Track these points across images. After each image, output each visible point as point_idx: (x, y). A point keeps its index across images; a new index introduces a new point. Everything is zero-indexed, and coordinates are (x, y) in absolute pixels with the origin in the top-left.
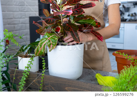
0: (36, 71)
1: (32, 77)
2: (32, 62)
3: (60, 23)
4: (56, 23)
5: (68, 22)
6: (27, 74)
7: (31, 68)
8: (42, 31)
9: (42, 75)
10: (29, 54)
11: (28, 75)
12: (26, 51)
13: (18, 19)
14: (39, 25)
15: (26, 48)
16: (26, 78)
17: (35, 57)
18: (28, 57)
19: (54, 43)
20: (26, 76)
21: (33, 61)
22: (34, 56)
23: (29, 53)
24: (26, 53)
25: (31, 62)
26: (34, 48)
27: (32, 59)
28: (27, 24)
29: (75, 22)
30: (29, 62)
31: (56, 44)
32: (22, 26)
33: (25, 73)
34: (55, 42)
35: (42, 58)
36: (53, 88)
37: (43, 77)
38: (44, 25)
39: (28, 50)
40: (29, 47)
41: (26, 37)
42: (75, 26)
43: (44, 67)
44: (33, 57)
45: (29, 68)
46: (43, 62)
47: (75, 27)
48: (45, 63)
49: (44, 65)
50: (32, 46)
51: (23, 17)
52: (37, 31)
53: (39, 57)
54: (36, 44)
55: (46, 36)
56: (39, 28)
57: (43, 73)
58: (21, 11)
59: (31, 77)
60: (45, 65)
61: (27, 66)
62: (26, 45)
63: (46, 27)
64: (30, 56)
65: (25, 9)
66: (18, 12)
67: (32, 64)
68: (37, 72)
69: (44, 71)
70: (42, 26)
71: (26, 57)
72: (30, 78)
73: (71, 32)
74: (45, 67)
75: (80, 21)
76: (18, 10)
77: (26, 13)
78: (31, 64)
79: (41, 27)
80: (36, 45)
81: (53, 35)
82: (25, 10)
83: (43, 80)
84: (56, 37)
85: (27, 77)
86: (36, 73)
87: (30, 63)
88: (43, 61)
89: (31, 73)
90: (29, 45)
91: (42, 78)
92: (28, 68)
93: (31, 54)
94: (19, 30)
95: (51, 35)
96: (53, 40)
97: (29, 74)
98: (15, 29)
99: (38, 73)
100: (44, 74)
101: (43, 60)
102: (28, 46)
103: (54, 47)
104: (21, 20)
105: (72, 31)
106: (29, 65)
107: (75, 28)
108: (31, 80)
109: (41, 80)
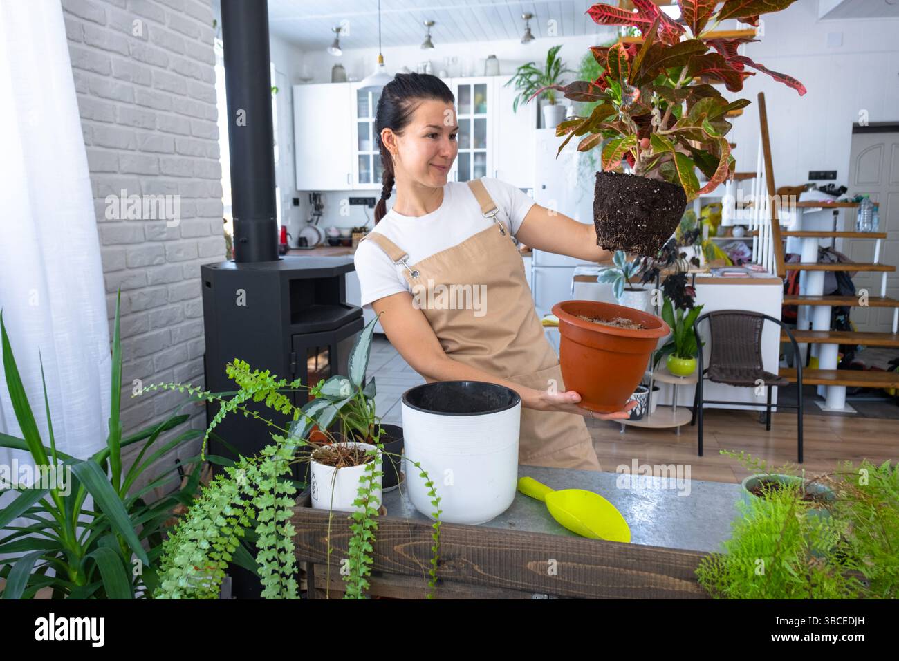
1: (389, 536)
6: (370, 528)
11: (373, 531)
13: (142, 270)
16: (371, 543)
18: (355, 461)
20: (368, 534)
25: (371, 479)
27: (372, 468)
30: (364, 479)
32: (156, 291)
33: (361, 522)
36: (476, 567)
51: (157, 261)
58: (151, 241)
59: (384, 537)
61: (358, 495)
64: (363, 458)
65: (162, 233)
66: (140, 243)
76: (142, 239)
77: (168, 244)
82: (164, 236)
85: (372, 537)
87: (367, 484)
91: (434, 537)
92: (365, 502)
94: (146, 309)
97: (376, 528)
98: (133, 309)
104: (151, 272)
106: (367, 492)
108: (382, 547)
109: (431, 545)
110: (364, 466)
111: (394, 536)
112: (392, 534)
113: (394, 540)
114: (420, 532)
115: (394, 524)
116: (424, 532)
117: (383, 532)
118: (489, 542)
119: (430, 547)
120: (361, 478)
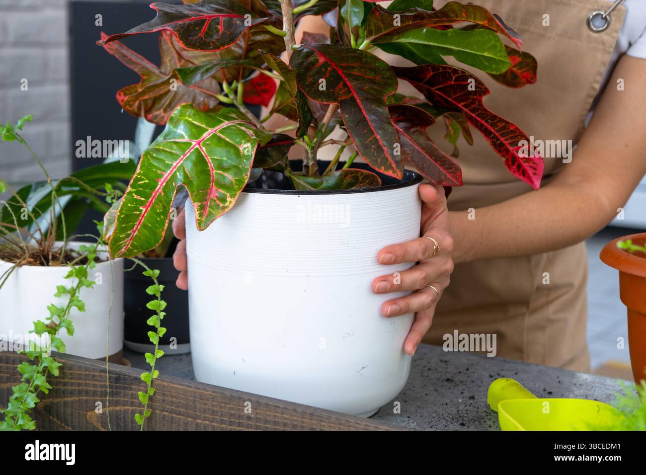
0: (107, 353)
1: (80, 393)
2: (82, 294)
3: (276, 45)
4: (249, 49)
5: (329, 42)
6: (46, 372)
7: (70, 331)
8: (156, 100)
9: (144, 376)
10: (59, 244)
11: (50, 378)
12: (45, 222)
14: (138, 62)
15: (44, 205)
16: (41, 395)
17: (97, 260)
18: (55, 258)
19: (229, 177)
20: (40, 381)
21: (89, 285)
22: (91, 257)
23: (59, 238)
24: (45, 236)
25: (73, 292)
26: (98, 202)
27: (82, 274)
28: (55, 45)
29: (375, 43)
30: (62, 291)
31: (240, 181)
33: (35, 361)
34: (238, 170)
35: (148, 272)
37: (151, 392)
38: (170, 62)
39: (59, 219)
40: (64, 200)
41: (48, 136)
42: (371, 69)
43: (154, 329)
44: (84, 261)
45: (62, 332)
46: (154, 297)
47: (371, 75)
48: (163, 304)
49: (154, 312)
50: (83, 190)
52: (121, 98)
53: (128, 263)
54: (111, 180)
55: (181, 130)
56: (136, 78)
57: (148, 368)
59: (72, 393)
60: (162, 314)
61: (44, 317)
62: (42, 184)
63: (184, 74)
64: (67, 258)
67: (81, 308)
68: (113, 359)
69: (160, 354)
70: (158, 62)
71: (42, 258)
72: (65, 393)
73: (347, 104)
74: (162, 331)
75: (403, 40)
78: (74, 310)
79: (149, 73)
80: (108, 187)
81: (225, 124)
83: (147, 413)
84: (244, 135)
85: (45, 387)
86: (107, 366)
87: (64, 301)
88: (150, 290)
89: (70, 362)
90: (64, 183)
91: (142, 397)
92: (52, 329)
93: (75, 246)
95: (213, 123)
96: (221, 154)
97: (56, 373)
99: (118, 368)
100: (156, 374)
101: (149, 282)
102: (59, 192)
103: (231, 201)
104: (16, 21)
105: (353, 99)
106: (62, 312)
107: (372, 81)
108: (69, 411)
109: (133, 413)
110: (67, 269)
111: (87, 393)
112: (84, 388)
113: (86, 401)
114: (124, 388)
115: (86, 370)
116: (131, 389)
117: (72, 384)
118: (231, 415)
119: (133, 416)
120: (58, 288)
